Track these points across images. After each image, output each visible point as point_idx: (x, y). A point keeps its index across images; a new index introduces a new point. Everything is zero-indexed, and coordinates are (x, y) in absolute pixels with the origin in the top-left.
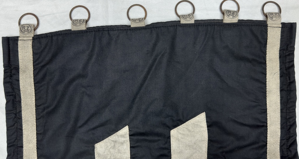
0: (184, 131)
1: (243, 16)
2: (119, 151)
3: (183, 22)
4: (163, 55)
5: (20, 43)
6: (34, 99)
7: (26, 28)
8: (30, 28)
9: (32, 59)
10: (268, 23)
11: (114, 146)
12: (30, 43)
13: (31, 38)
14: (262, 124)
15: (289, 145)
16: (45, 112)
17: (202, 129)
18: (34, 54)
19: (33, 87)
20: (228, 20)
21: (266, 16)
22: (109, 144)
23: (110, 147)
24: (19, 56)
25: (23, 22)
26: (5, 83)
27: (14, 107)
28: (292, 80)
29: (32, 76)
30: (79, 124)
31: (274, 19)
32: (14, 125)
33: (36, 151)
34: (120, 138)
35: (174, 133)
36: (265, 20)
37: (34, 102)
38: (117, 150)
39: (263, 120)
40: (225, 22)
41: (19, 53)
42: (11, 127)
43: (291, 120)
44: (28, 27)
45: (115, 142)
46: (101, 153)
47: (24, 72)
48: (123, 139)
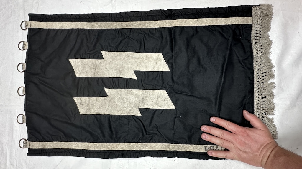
0: (77, 70)
1: (26, 39)
2: (85, 102)
3: (25, 69)
4: (40, 79)
5: (31, 148)
6: (58, 142)
7: (25, 144)
8: (25, 143)
9: (38, 142)
10: (29, 28)
11: (82, 105)
12: (31, 142)
13: (29, 142)
14: (77, 31)
15: (89, 18)
16: (65, 138)
17: (77, 61)
18: (37, 141)
19: (52, 142)
20: (26, 47)
21: (26, 28)
22: (81, 107)
23: (82, 107)
24: (37, 148)
25: (22, 147)
26: (49, 156)
27: (61, 152)
28: (57, 16)
29: (46, 142)
30: (69, 122)
31: (27, 24)
32: (70, 153)
33: (83, 143)
34: (79, 102)
35: (77, 75)
36: (28, 29)
37: (59, 142)
38: (84, 103)
39: (76, 30)
40: (27, 49)
41: (36, 148)
42: (71, 154)
43: (77, 17)
44: (24, 143)
45: (80, 104)
46: (85, 111)
47: (44, 146)
48: (79, 100)
